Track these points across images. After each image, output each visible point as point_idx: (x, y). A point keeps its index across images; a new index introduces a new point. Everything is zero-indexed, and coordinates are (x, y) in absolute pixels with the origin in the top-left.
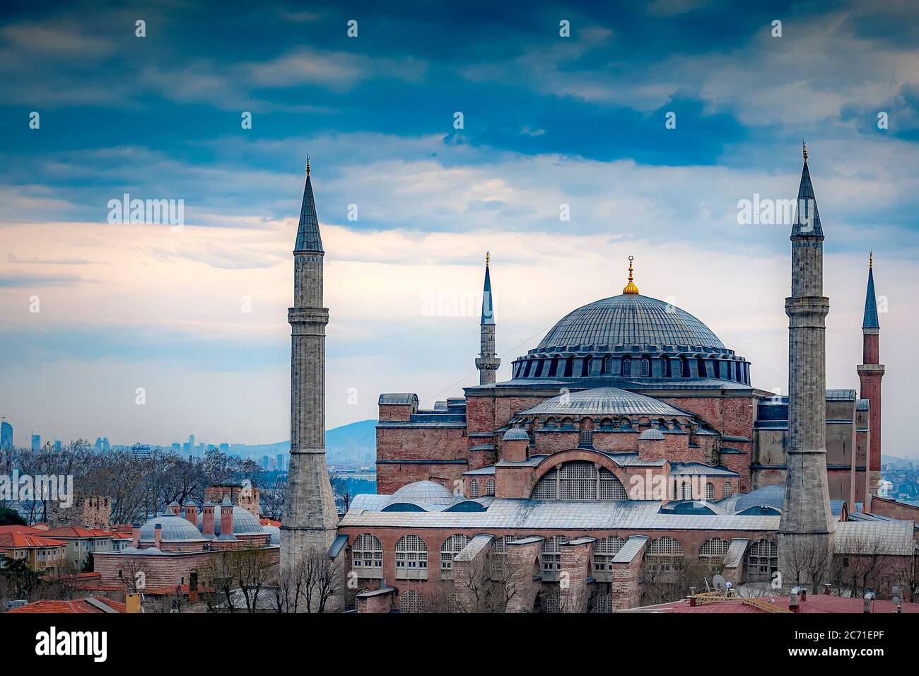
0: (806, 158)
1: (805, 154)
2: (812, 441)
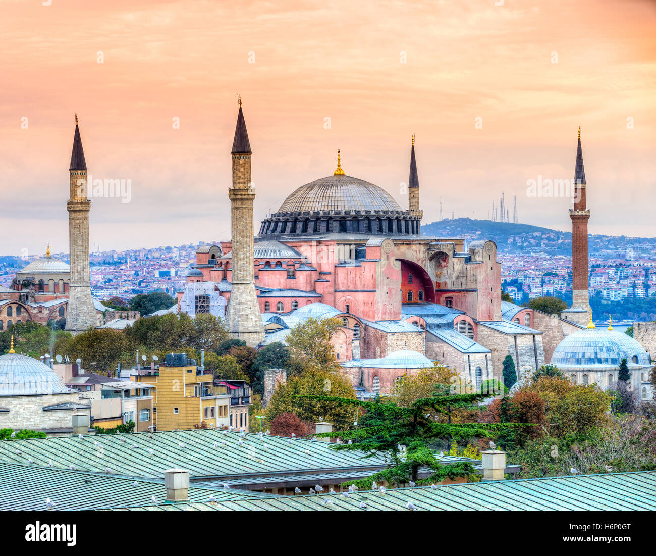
0: (241, 104)
1: (241, 102)
2: (237, 277)
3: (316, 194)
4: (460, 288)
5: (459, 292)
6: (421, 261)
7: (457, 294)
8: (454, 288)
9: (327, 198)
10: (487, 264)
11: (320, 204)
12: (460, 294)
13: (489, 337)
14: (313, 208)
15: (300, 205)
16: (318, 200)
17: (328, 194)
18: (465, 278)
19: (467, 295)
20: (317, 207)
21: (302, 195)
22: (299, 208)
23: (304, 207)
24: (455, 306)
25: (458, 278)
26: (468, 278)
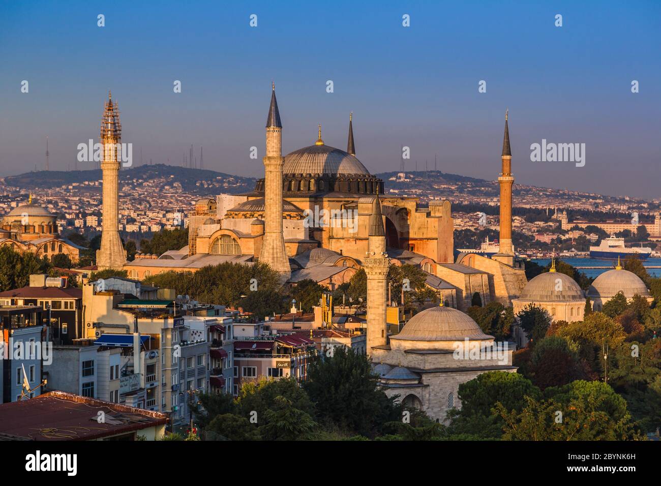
3: (307, 160)
4: (421, 237)
5: (421, 239)
6: (389, 215)
7: (419, 242)
8: (415, 237)
9: (316, 164)
10: (444, 219)
11: (311, 168)
12: (422, 242)
13: (448, 276)
14: (305, 171)
15: (294, 169)
16: (309, 165)
17: (316, 160)
18: (426, 229)
19: (428, 242)
20: (308, 171)
21: (294, 160)
22: (293, 171)
23: (298, 170)
24: (417, 251)
25: (419, 228)
26: (429, 229)
